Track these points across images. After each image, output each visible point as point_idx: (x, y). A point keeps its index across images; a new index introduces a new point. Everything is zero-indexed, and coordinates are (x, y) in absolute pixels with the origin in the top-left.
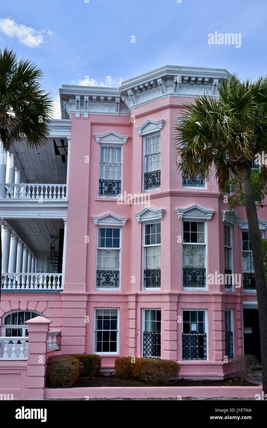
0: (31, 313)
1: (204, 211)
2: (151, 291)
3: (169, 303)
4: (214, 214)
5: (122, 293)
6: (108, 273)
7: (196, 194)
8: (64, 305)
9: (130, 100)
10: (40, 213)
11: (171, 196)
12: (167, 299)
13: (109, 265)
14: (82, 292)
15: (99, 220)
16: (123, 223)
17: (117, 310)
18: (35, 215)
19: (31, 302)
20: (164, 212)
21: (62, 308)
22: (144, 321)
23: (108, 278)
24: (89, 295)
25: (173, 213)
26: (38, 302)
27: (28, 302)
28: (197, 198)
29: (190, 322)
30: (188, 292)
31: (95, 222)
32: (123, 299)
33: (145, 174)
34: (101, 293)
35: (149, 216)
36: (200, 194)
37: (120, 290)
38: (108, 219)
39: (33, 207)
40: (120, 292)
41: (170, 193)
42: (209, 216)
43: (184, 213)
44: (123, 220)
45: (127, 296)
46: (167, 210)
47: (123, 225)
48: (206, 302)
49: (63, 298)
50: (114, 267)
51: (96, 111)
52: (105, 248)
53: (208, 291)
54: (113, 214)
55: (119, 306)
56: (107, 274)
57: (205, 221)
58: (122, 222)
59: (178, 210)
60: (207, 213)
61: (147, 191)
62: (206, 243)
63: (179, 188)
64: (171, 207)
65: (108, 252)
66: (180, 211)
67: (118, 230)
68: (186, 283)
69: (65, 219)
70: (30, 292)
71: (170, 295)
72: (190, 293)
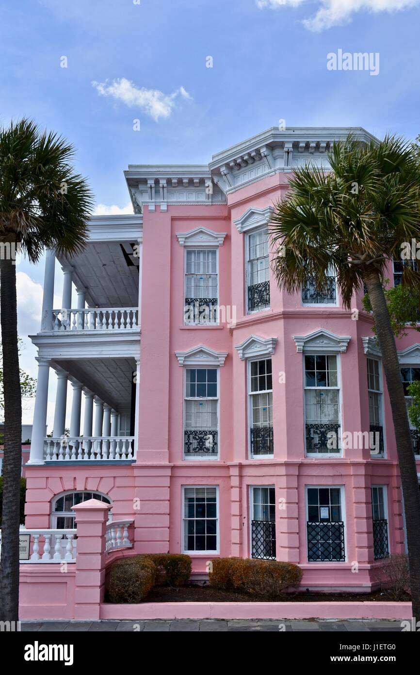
0: (92, 494)
1: (335, 339)
2: (260, 460)
3: (285, 477)
4: (350, 343)
5: (222, 463)
6: (200, 434)
7: (322, 314)
8: (138, 482)
9: (224, 181)
10: (101, 350)
11: (284, 318)
12: (282, 471)
13: (202, 423)
14: (163, 463)
15: (185, 357)
16: (221, 361)
17: (215, 488)
18: (94, 353)
19: (91, 479)
20: (275, 343)
21: (135, 487)
22: (253, 504)
23: (201, 442)
24: (173, 468)
25: (289, 344)
26: (101, 478)
27: (87, 478)
28: (324, 320)
29: (319, 505)
30: (314, 460)
31: (180, 360)
32: (223, 473)
33: (249, 287)
34: (190, 463)
35: (256, 348)
36: (329, 315)
37: (219, 460)
38: (198, 356)
39: (91, 342)
40: (219, 462)
41: (283, 314)
42: (343, 346)
43: (305, 343)
44: (221, 357)
45: (228, 467)
46: (279, 339)
47: (221, 364)
48: (341, 475)
49: (136, 472)
50: (209, 425)
51: (179, 200)
52: (196, 397)
53: (345, 458)
54: (206, 348)
55: (217, 482)
56: (200, 436)
57: (338, 354)
58: (220, 359)
59: (296, 339)
60: (339, 342)
61: (253, 312)
62: (340, 386)
63: (297, 307)
64: (285, 334)
65: (201, 403)
66: (298, 340)
67: (214, 372)
68: (311, 447)
69: (137, 357)
70: (90, 463)
71: (287, 465)
72: (316, 462)
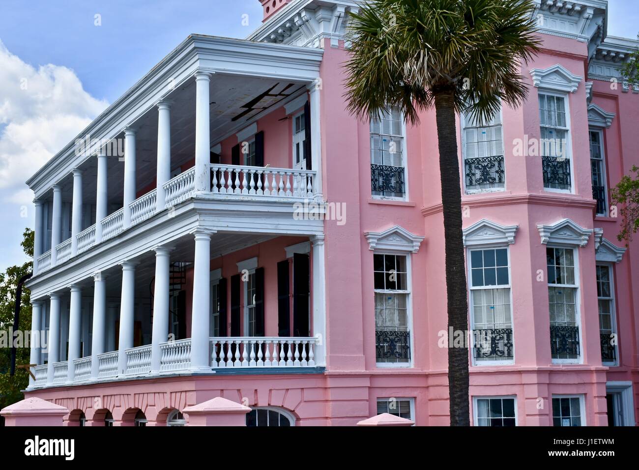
0: (268, 412)
1: (579, 231)
2: (496, 367)
3: (536, 386)
5: (419, 371)
6: (391, 335)
7: (565, 202)
8: (331, 395)
10: (277, 223)
11: (529, 203)
12: (534, 378)
13: (392, 323)
15: (379, 240)
16: (415, 246)
17: (409, 402)
18: (269, 227)
19: (275, 390)
20: (517, 231)
21: (327, 401)
22: (477, 418)
23: (392, 344)
24: (372, 376)
25: (534, 234)
26: (288, 390)
27: (271, 390)
28: (565, 209)
29: (561, 417)
30: (561, 367)
31: (372, 242)
32: (421, 383)
33: (465, 160)
34: (388, 371)
35: (485, 235)
36: (571, 203)
37: (412, 367)
38: (391, 239)
39: (268, 212)
40: (413, 369)
41: (529, 199)
42: (584, 240)
43: (552, 233)
44: (416, 241)
45: (427, 376)
46: (521, 227)
47: (415, 250)
48: (585, 383)
49: (330, 383)
50: (397, 322)
52: (385, 290)
53: (587, 364)
54: (402, 231)
55: (415, 393)
56: (391, 337)
58: (415, 244)
59: (544, 228)
60: (581, 235)
61: (472, 191)
62: (578, 283)
63: (540, 191)
64: (529, 222)
65: (390, 297)
66: (546, 229)
67: (404, 258)
69: (320, 235)
70: (272, 372)
71: (539, 372)
72: (564, 368)
